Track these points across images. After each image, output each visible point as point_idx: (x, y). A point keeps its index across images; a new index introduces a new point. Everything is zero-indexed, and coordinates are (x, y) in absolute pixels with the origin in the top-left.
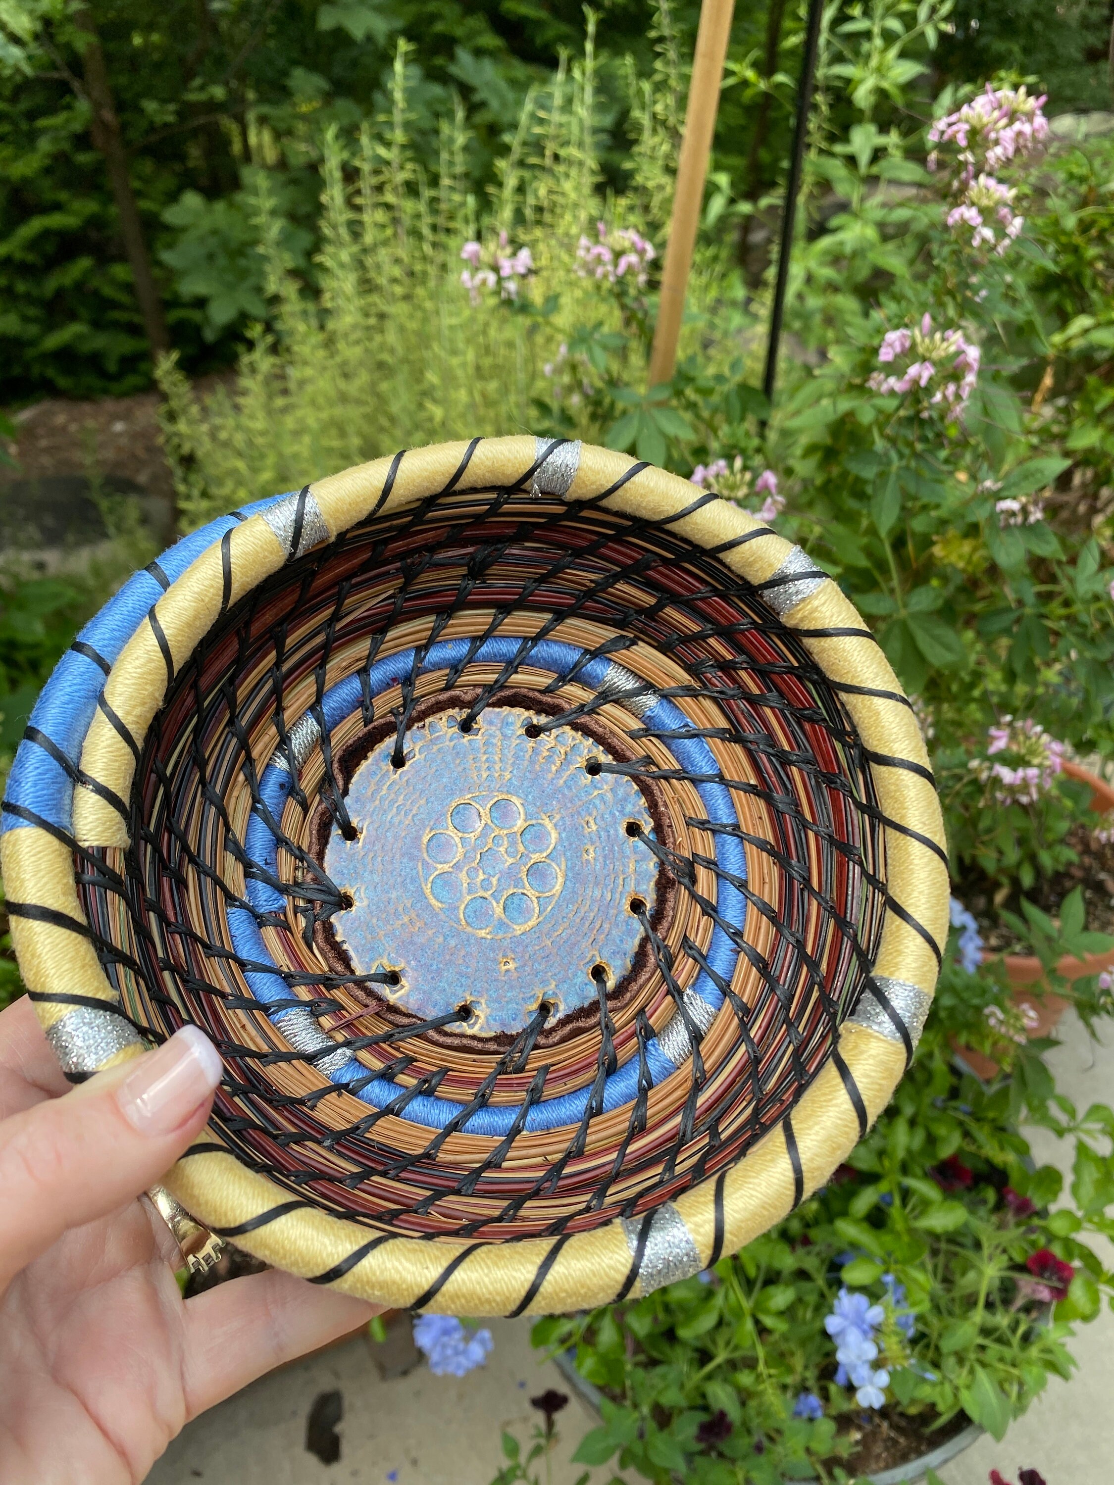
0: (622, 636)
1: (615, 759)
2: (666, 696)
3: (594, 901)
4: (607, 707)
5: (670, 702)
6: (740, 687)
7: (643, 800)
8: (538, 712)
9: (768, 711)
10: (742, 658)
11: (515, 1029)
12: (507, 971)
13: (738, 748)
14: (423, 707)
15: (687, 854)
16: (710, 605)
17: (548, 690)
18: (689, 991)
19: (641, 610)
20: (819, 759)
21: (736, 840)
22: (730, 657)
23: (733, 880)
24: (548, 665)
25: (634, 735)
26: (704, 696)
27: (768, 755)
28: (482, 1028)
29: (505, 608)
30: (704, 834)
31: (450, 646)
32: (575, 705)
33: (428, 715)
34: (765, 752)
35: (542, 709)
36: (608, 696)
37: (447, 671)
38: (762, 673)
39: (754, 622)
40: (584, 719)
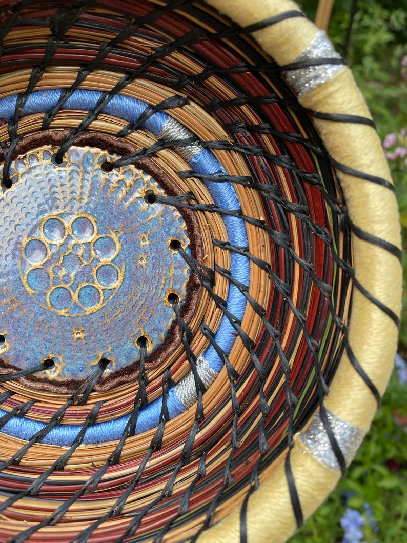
0: (178, 97)
1: (166, 193)
2: (208, 147)
3: (143, 294)
4: (163, 152)
5: (210, 152)
6: (262, 147)
7: (184, 224)
8: (111, 153)
9: (280, 170)
10: (265, 125)
11: (81, 376)
12: (79, 339)
13: (254, 193)
14: (23, 143)
15: (210, 266)
16: (244, 78)
17: (121, 135)
18: (201, 358)
19: (192, 77)
20: (313, 212)
21: (245, 259)
22: (256, 123)
23: (239, 286)
24: (121, 114)
25: (181, 175)
26: (235, 151)
27: (276, 202)
28: (59, 375)
29: (88, 66)
30: (224, 252)
31: (44, 95)
32: (139, 149)
33: (28, 150)
34: (274, 199)
35: (112, 150)
36: (166, 143)
37: (43, 115)
38: (279, 140)
39: (277, 97)
40: (145, 161)
